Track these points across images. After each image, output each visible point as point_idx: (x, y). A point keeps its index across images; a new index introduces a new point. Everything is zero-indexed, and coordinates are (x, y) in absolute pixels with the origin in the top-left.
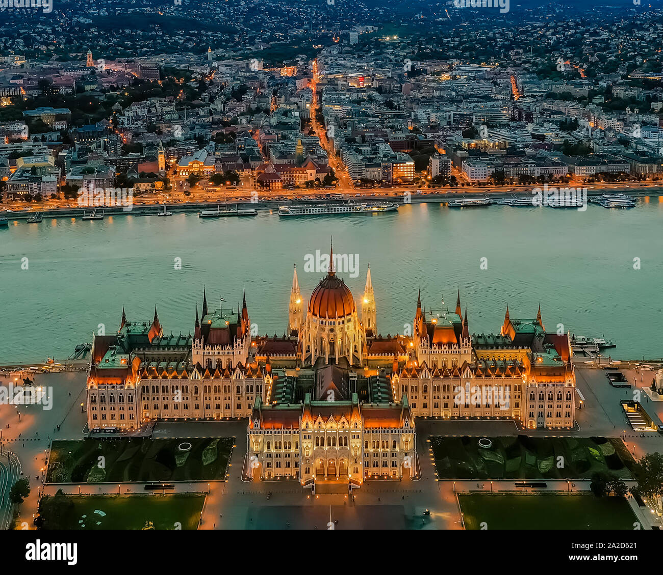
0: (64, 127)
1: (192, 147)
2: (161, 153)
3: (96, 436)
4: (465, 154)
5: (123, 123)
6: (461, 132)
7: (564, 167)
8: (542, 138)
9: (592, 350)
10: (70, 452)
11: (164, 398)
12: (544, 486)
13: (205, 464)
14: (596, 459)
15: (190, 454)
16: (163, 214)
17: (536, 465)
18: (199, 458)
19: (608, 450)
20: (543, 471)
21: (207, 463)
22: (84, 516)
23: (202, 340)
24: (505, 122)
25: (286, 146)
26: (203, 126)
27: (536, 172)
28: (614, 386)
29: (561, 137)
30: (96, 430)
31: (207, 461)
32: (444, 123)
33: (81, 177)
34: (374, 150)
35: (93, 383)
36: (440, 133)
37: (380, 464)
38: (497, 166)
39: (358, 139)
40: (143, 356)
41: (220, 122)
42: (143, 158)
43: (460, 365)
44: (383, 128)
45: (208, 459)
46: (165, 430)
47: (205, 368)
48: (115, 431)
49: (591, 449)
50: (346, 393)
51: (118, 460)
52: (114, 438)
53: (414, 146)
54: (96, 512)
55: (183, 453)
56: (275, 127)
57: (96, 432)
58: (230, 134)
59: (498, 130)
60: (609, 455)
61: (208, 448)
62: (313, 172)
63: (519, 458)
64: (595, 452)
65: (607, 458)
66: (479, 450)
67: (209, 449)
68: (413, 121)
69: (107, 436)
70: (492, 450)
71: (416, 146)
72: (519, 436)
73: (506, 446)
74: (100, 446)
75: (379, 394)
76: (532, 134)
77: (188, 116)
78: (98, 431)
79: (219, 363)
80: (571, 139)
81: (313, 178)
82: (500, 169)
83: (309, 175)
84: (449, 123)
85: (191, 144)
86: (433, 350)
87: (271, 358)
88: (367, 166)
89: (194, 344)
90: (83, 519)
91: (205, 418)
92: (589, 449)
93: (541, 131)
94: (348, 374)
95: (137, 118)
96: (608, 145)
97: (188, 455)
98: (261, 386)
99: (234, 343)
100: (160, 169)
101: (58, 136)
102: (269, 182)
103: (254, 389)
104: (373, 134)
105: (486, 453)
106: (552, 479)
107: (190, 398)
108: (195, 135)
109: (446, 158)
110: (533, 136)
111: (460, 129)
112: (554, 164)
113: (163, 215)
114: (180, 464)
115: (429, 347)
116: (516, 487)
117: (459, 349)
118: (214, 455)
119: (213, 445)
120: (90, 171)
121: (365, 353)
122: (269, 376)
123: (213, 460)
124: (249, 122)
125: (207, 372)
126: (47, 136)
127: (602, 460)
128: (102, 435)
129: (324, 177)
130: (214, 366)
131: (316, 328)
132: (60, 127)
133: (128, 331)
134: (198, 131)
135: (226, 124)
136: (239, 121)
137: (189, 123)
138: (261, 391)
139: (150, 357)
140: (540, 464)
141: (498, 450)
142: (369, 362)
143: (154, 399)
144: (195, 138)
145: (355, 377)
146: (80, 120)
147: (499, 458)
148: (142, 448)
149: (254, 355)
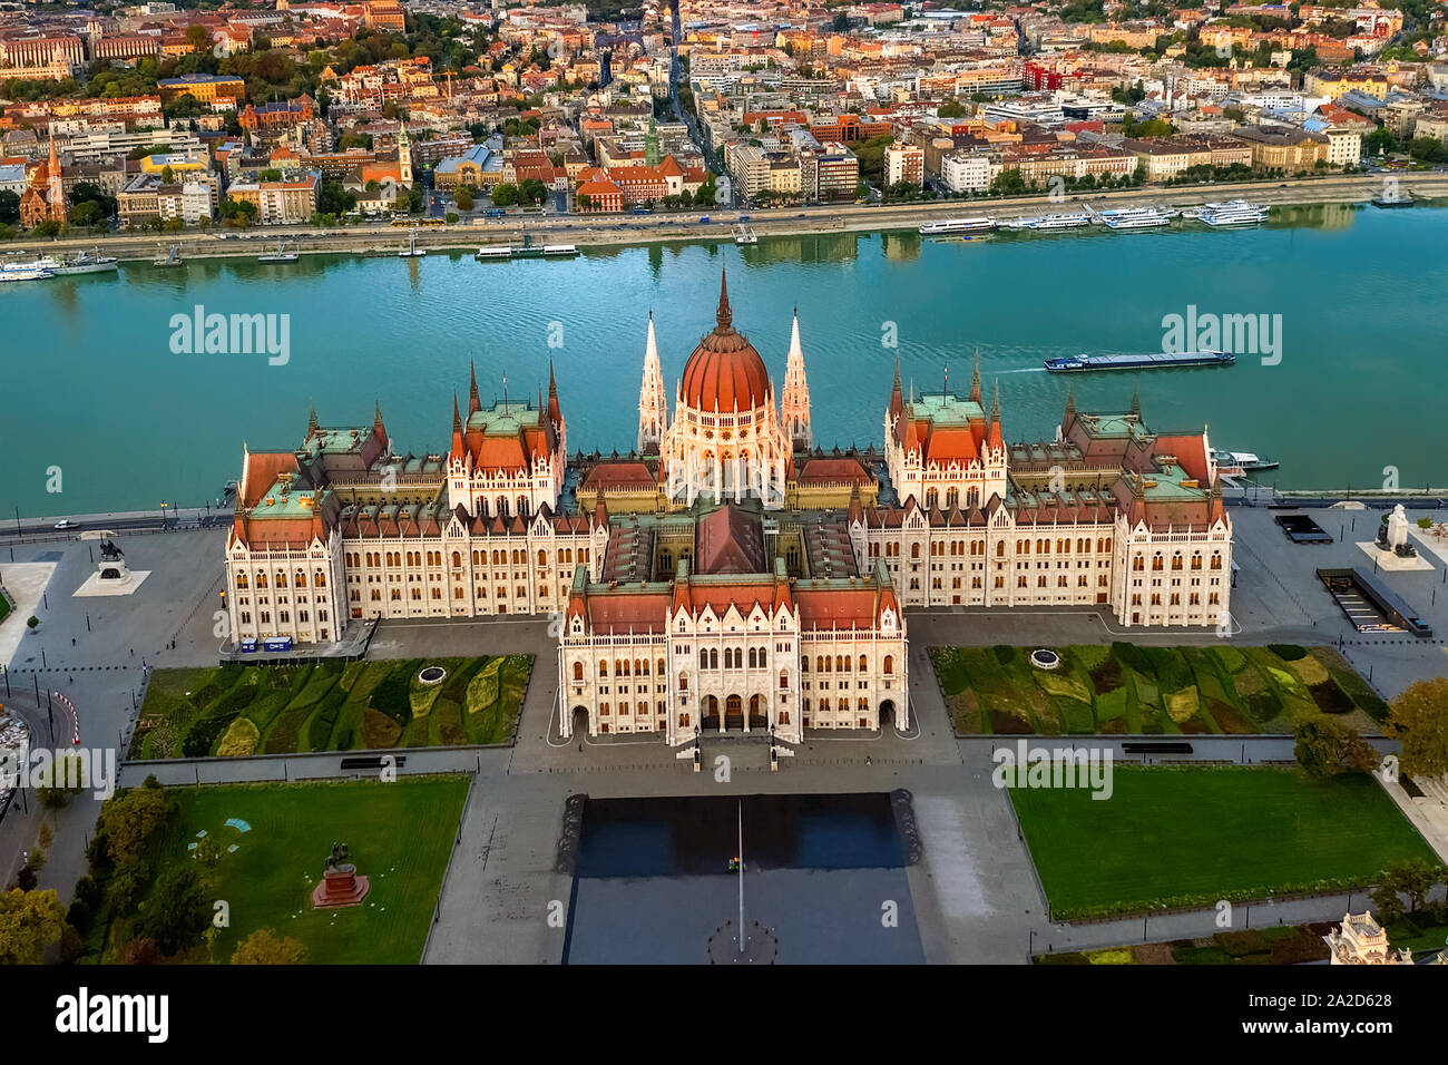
0: (231, 107)
1: (462, 142)
2: (404, 145)
3: (249, 657)
4: (950, 144)
5: (338, 102)
6: (936, 110)
7: (1129, 158)
8: (1083, 114)
9: (1233, 475)
10: (188, 694)
11: (391, 577)
12: (1187, 749)
13: (472, 710)
14: (1290, 692)
15: (442, 691)
16: (409, 254)
17: (1162, 705)
18: (459, 699)
19: (1312, 672)
20: (1178, 718)
21: (477, 709)
22: (202, 834)
23: (469, 459)
24: (1014, 92)
25: (628, 140)
26: (481, 109)
27: (1078, 169)
28: (1296, 542)
29: (1118, 111)
30: (248, 645)
31: (476, 703)
32: (904, 97)
33: (255, 187)
34: (784, 143)
35: (239, 548)
36: (899, 114)
37: (834, 704)
38: (1007, 160)
39: (755, 127)
40: (351, 494)
41: (511, 102)
42: (371, 157)
43: (983, 501)
44: (798, 108)
45: (479, 698)
46: (394, 642)
47: (475, 516)
48: (289, 646)
49: (1274, 671)
50: (758, 558)
51: (292, 705)
52: (284, 662)
53: (854, 135)
54: (231, 822)
55: (426, 689)
56: (609, 110)
57: (248, 650)
58: (529, 122)
59: (1002, 104)
60: (1316, 682)
61: (479, 676)
62: (678, 179)
63: (1123, 690)
64: (1286, 678)
65: (1314, 689)
66: (1034, 672)
67: (480, 680)
68: (850, 96)
69: (268, 656)
70: (1063, 672)
71: (857, 136)
72: (1114, 643)
73: (1090, 665)
74: (253, 677)
75: (827, 560)
76: (1063, 109)
77: (455, 91)
78: (252, 647)
79: (502, 505)
80: (1137, 114)
81: (678, 191)
82: (1012, 166)
83: (671, 185)
84: (913, 97)
85: (459, 137)
86: (929, 472)
87: (607, 495)
88: (773, 167)
89: (452, 466)
90: (198, 840)
91: (475, 616)
92: (1268, 672)
93: (1082, 103)
94: (760, 524)
95: (363, 92)
96: (1206, 120)
97: (438, 693)
98: (588, 550)
99: (533, 464)
100: (403, 174)
101: (219, 121)
102: (600, 199)
103: (573, 555)
104: (781, 118)
105: (1049, 679)
106: (1200, 735)
107: (444, 576)
108: (467, 123)
109: (915, 148)
110: (1067, 112)
111: (934, 105)
112: (1113, 153)
113: (407, 256)
114: (420, 712)
115: (921, 467)
116: (1127, 752)
117: (982, 468)
118: (492, 692)
119: (491, 670)
120: (274, 177)
121: (792, 483)
122: (602, 530)
123: (490, 701)
124: (562, 102)
125: (479, 523)
126: (200, 122)
127: (1304, 693)
128: (261, 655)
129: (696, 189)
130: (493, 511)
131: (695, 431)
132: (223, 107)
133: (320, 446)
134: (471, 116)
135: (521, 106)
136: (545, 100)
137: (456, 103)
138: (588, 560)
139: (366, 497)
140: (1168, 704)
141: (1074, 673)
142: (800, 499)
143: (371, 580)
144: (467, 128)
145: (774, 528)
146: (260, 97)
147: (1080, 690)
148: (343, 679)
149: (573, 492)
